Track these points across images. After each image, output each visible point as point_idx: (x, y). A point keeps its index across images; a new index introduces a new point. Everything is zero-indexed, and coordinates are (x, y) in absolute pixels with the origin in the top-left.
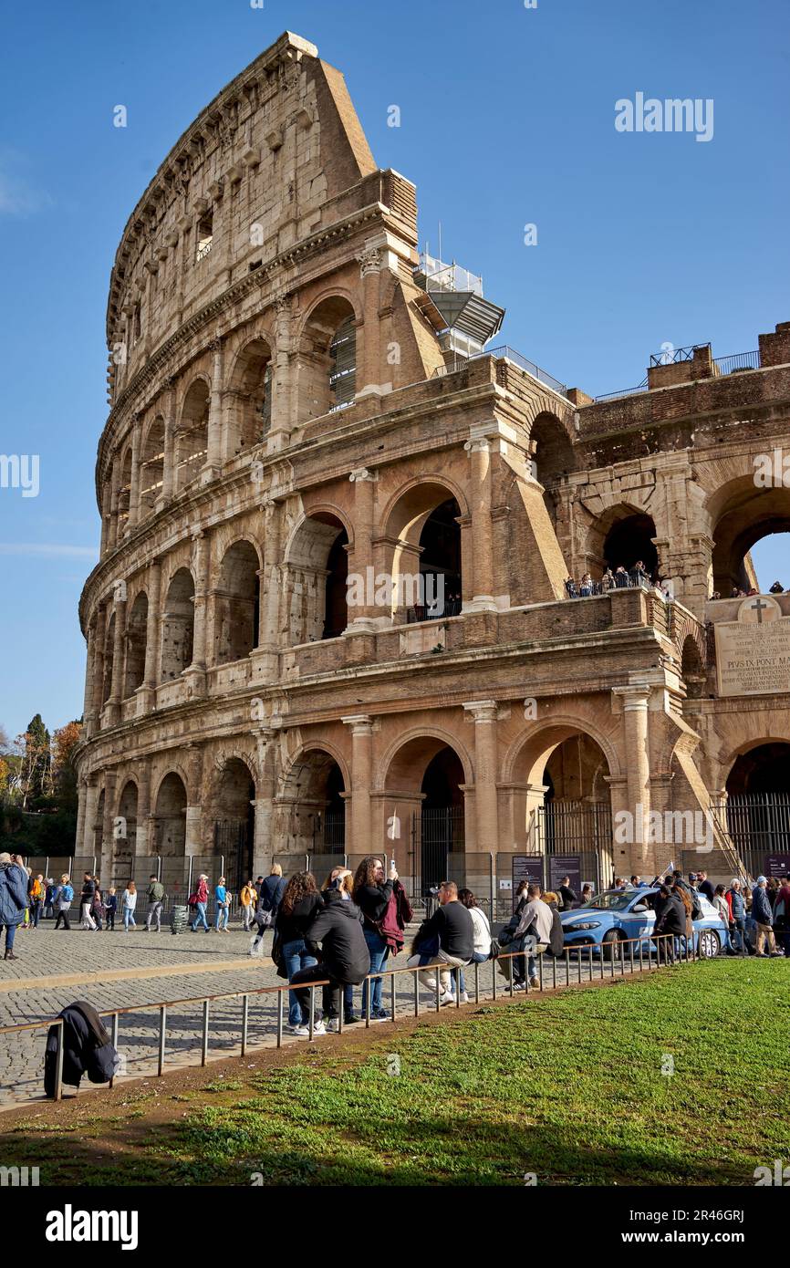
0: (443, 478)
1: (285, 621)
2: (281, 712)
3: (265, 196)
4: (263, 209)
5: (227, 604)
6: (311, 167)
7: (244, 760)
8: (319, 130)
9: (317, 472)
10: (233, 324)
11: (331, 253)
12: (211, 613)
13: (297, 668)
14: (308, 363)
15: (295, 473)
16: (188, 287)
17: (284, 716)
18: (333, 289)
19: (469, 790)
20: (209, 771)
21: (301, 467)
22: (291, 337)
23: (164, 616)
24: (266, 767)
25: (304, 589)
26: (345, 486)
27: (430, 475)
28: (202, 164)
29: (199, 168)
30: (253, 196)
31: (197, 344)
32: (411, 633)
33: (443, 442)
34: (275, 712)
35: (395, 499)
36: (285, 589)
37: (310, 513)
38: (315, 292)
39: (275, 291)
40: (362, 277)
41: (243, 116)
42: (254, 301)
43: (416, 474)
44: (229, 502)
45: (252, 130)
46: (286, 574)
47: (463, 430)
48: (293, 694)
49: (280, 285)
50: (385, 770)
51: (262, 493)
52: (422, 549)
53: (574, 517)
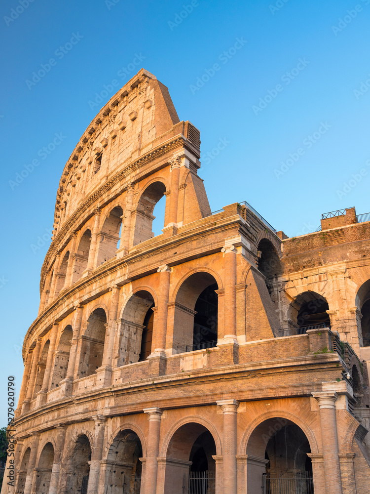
0: (209, 269)
1: (117, 352)
2: (110, 406)
3: (127, 141)
4: (126, 146)
5: (88, 344)
6: (150, 125)
7: (87, 435)
8: (154, 109)
9: (140, 267)
10: (106, 200)
11: (155, 161)
12: (79, 349)
13: (121, 379)
14: (141, 216)
15: (129, 270)
16: (88, 188)
17: (111, 408)
18: (156, 178)
19: (219, 459)
20: (68, 442)
21: (132, 266)
22: (133, 204)
23: (57, 352)
24: (98, 439)
25: (129, 334)
26: (155, 275)
27: (202, 268)
28: (100, 133)
29: (98, 135)
30: (121, 142)
31: (88, 212)
32: (187, 358)
33: (208, 249)
34: (106, 406)
35: (182, 282)
36: (119, 334)
37: (135, 292)
38: (146, 180)
39: (127, 182)
40: (171, 171)
41: (120, 109)
42: (117, 188)
43: (194, 267)
44: (94, 288)
45: (123, 114)
46: (120, 325)
47: (221, 241)
48: (118, 393)
49: (130, 179)
50: (167, 444)
51: (111, 281)
52: (196, 312)
53: (281, 300)
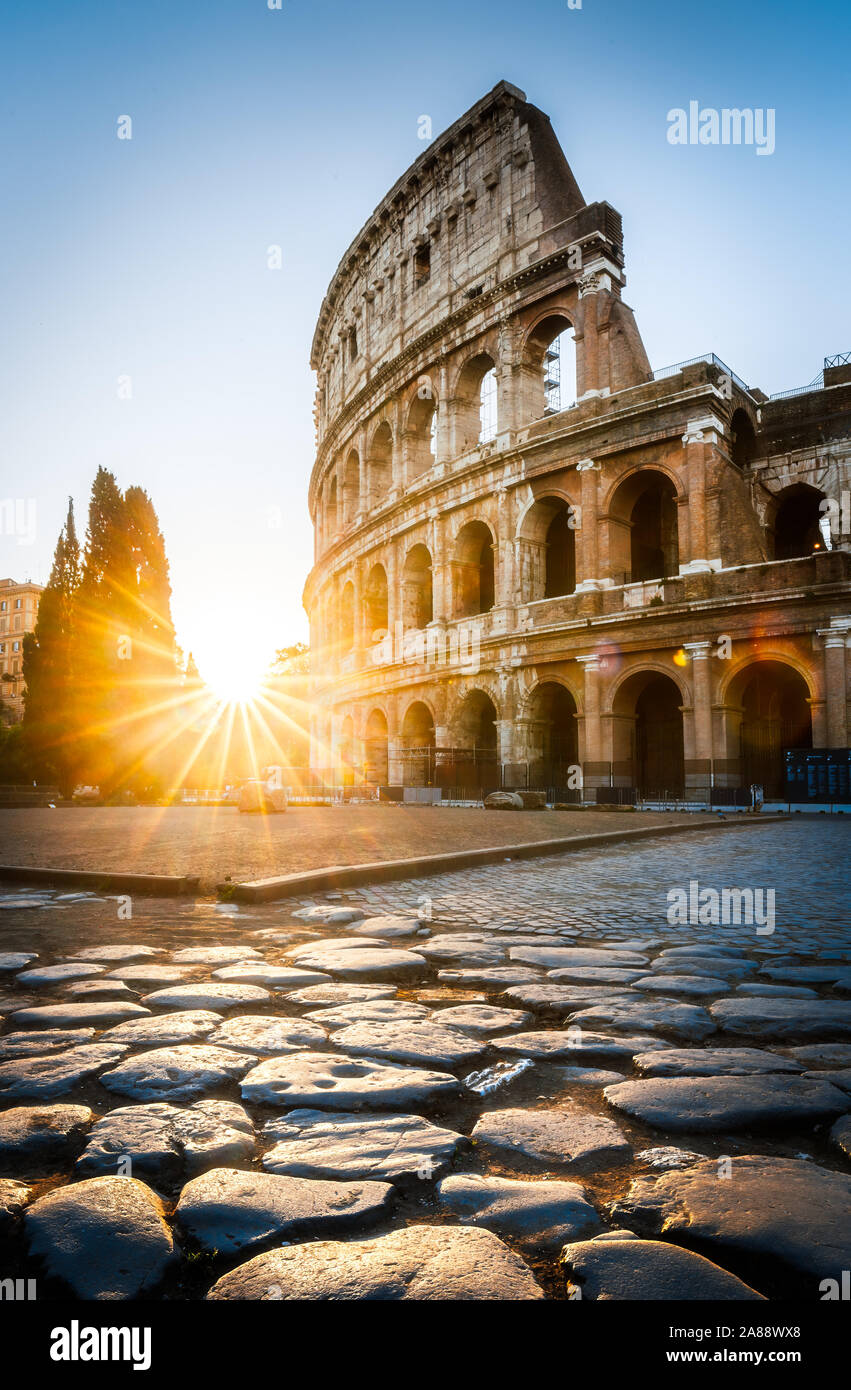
0: (661, 466)
1: (518, 584)
2: (520, 654)
3: (483, 230)
4: (481, 241)
5: (460, 571)
6: (528, 203)
7: (485, 690)
8: (533, 169)
9: (546, 463)
10: (458, 342)
11: (551, 278)
12: (449, 579)
13: (531, 620)
14: (529, 373)
15: (526, 466)
16: (408, 312)
17: (523, 657)
18: (553, 309)
19: (688, 711)
20: (452, 700)
21: (532, 459)
22: (514, 352)
23: (402, 582)
24: (507, 696)
25: (531, 558)
26: (570, 474)
27: (650, 464)
28: (417, 204)
29: (413, 208)
30: (470, 230)
31: (423, 361)
32: (633, 591)
33: (662, 435)
34: (515, 654)
35: (617, 484)
36: (517, 558)
37: (539, 497)
38: (535, 312)
39: (499, 313)
40: (580, 296)
41: (457, 159)
42: (478, 322)
43: (636, 463)
44: (464, 490)
45: (466, 171)
46: (518, 548)
47: (682, 425)
48: (530, 640)
49: (502, 308)
50: (612, 697)
51: (495, 482)
52: (633, 524)
53: (755, 497)
